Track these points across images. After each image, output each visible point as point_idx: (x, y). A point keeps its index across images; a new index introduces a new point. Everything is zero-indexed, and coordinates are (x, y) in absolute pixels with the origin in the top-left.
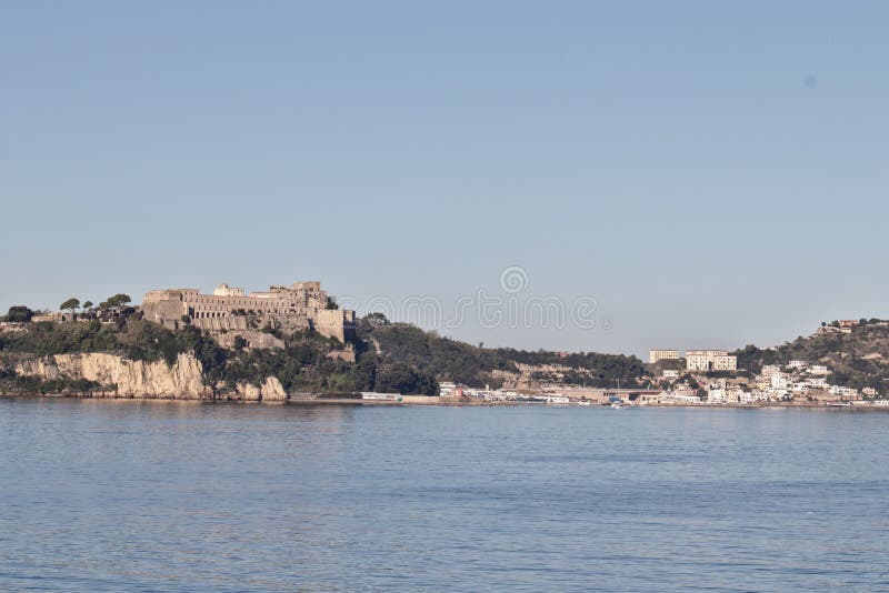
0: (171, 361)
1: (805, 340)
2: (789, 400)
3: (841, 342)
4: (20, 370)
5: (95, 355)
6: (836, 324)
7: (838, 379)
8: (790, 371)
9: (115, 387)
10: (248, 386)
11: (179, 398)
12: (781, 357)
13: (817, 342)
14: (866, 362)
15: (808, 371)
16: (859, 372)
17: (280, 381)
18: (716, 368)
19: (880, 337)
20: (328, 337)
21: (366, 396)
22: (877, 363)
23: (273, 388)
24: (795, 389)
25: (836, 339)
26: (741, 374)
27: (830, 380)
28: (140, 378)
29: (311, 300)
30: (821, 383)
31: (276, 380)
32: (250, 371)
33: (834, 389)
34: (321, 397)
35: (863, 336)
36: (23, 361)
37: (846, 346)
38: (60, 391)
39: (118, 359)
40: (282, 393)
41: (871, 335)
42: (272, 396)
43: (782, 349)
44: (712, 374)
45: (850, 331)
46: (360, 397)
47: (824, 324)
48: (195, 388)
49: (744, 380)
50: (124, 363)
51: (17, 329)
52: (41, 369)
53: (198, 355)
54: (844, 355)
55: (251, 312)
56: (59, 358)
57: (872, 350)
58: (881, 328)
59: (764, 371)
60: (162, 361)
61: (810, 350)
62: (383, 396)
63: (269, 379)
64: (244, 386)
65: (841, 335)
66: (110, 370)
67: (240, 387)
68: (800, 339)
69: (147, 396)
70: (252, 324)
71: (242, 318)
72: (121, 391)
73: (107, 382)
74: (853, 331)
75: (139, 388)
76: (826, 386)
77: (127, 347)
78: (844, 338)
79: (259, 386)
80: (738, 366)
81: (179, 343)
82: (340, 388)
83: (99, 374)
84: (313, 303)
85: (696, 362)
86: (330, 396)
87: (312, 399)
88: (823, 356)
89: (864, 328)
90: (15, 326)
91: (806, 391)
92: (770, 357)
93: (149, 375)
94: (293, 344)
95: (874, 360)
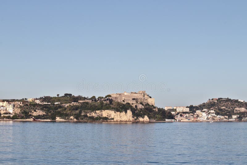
0: (126, 112)
1: (206, 104)
2: (208, 119)
3: (215, 104)
4: (88, 115)
5: (106, 111)
6: (213, 99)
7: (217, 114)
8: (204, 112)
9: (113, 119)
10: (141, 118)
11: (128, 121)
12: (200, 108)
13: (208, 104)
14: (222, 109)
15: (210, 112)
16: (221, 112)
17: (148, 117)
18: (184, 111)
19: (224, 103)
20: (151, 105)
21: (167, 120)
22: (225, 109)
23: (146, 118)
24: (209, 116)
25: (213, 103)
26: (191, 113)
27: (216, 114)
28: (119, 116)
29: (145, 96)
30: (214, 115)
31: (147, 116)
32: (141, 114)
33: (218, 116)
34: (157, 120)
35: (220, 102)
36: (89, 112)
37: (216, 105)
38: (100, 120)
39: (113, 112)
40: (148, 120)
41: (222, 102)
42: (146, 120)
43: (200, 106)
44: (184, 113)
45: (216, 101)
46: (165, 120)
47: (209, 99)
48: (131, 119)
49: (192, 114)
50: (115, 113)
51: (77, 104)
52: (93, 114)
53: (131, 110)
54: (216, 107)
55: (136, 99)
56: (97, 112)
57: (223, 106)
58: (224, 100)
59: (197, 112)
60: (124, 112)
61: (207, 106)
62: (170, 120)
63: (145, 116)
64: (140, 118)
65: (214, 102)
66: (111, 114)
67: (139, 118)
68: (204, 103)
69: (121, 121)
70: (137, 102)
71: (135, 101)
72: (115, 120)
73: (110, 117)
74: (217, 101)
75: (119, 119)
76: (216, 115)
77: (115, 109)
78: (215, 103)
79: (143, 118)
80: (190, 111)
81: (127, 107)
82: (160, 118)
83: (108, 116)
84: (146, 96)
85: (179, 110)
86: (159, 120)
87: (154, 121)
88: (211, 108)
89: (220, 100)
90: (76, 103)
91: (212, 117)
92: (197, 108)
93: (121, 116)
94: (146, 107)
95: (224, 109)
